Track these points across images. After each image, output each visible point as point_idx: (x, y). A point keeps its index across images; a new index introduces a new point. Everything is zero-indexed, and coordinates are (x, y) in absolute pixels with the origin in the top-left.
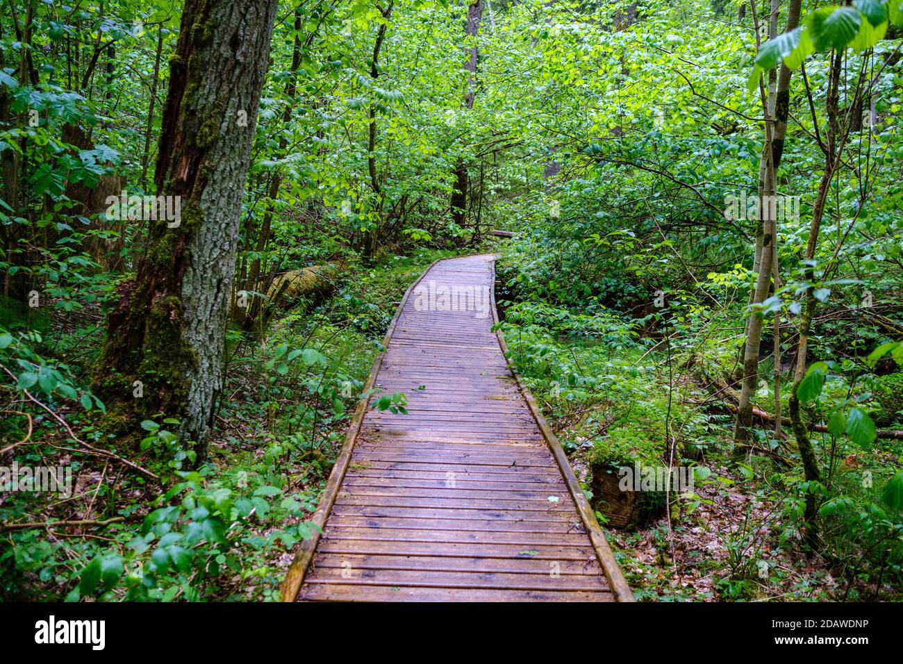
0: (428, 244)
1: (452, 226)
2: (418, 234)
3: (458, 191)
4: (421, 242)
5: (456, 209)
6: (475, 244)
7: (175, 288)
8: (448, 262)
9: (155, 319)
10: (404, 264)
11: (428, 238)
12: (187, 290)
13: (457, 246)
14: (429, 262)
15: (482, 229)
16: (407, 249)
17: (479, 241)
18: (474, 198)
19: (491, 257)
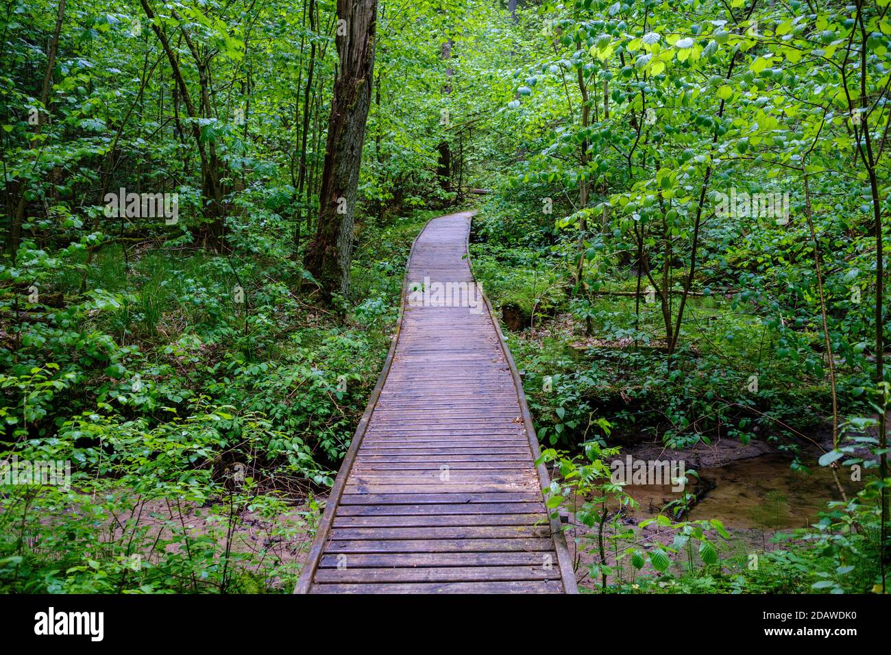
0: (422, 207)
1: (439, 191)
2: (416, 200)
3: (442, 166)
4: (419, 206)
5: (442, 177)
6: (458, 203)
7: (334, 244)
8: (438, 219)
9: (327, 256)
10: (406, 223)
11: (422, 203)
12: (339, 244)
13: (444, 207)
14: (424, 220)
15: (464, 189)
16: (407, 211)
17: (462, 200)
18: (455, 167)
19: (468, 214)
